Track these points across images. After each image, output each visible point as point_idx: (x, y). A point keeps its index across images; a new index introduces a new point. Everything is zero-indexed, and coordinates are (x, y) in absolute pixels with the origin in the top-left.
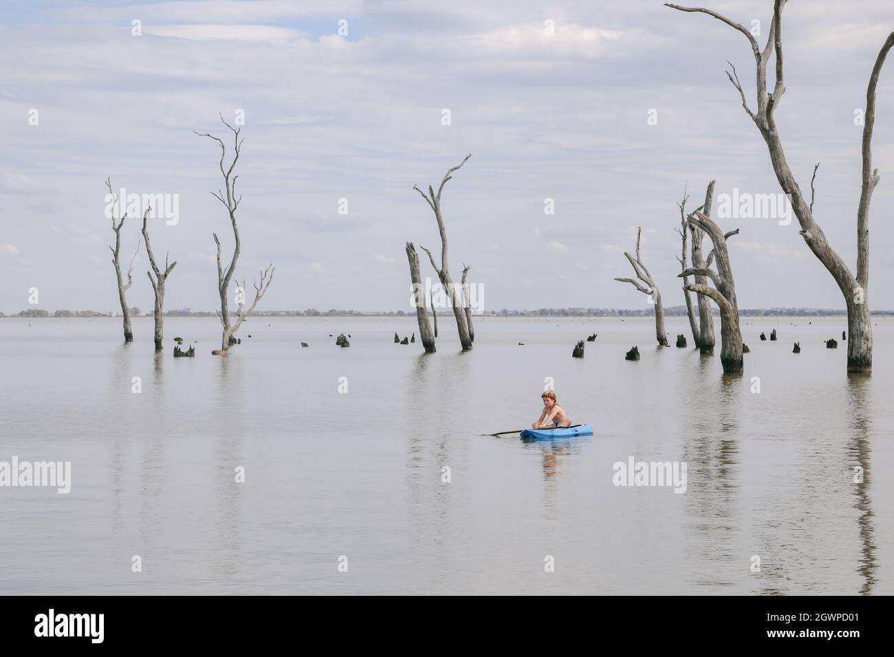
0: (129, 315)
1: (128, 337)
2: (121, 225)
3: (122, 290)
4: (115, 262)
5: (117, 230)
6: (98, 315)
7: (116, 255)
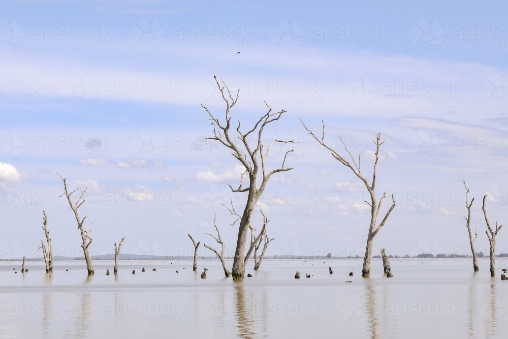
0: (476, 257)
1: (476, 269)
2: (471, 205)
3: (472, 242)
4: (468, 226)
5: (469, 208)
6: (459, 256)
7: (468, 222)
